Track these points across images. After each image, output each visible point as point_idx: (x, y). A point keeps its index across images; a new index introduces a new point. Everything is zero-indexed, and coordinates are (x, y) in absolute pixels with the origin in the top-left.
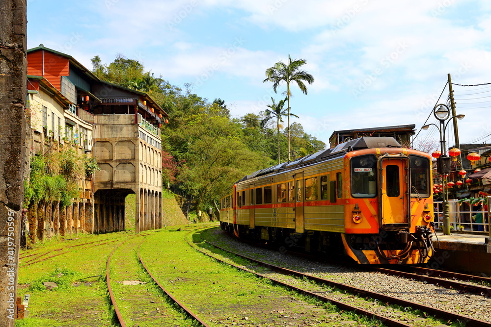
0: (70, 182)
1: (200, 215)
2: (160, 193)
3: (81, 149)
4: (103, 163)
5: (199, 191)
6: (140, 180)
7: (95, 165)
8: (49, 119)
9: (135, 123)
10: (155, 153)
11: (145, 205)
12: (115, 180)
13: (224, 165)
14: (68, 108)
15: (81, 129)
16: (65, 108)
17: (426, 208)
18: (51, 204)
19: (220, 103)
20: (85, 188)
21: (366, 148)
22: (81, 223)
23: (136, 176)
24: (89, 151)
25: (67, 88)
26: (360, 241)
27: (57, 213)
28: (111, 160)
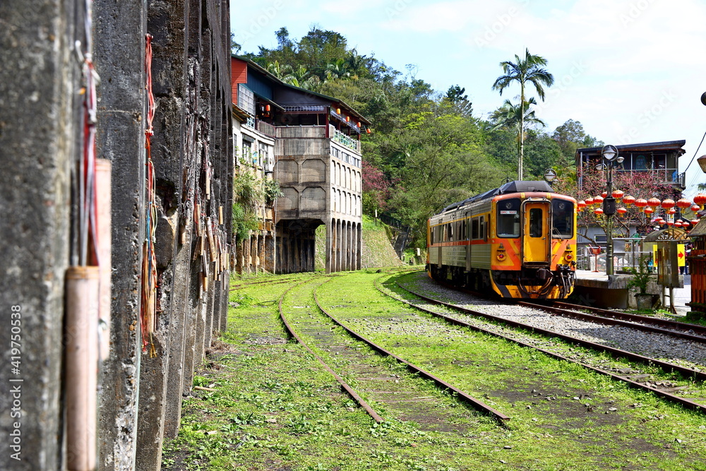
0: (248, 211)
1: (419, 254)
2: (359, 224)
3: (261, 170)
4: (288, 186)
5: (418, 220)
6: (332, 208)
7: (277, 190)
9: (326, 138)
10: (353, 173)
11: (338, 239)
12: (302, 207)
13: (454, 185)
14: (245, 122)
15: (261, 145)
16: (241, 123)
17: (568, 248)
19: (459, 91)
20: (265, 218)
21: (516, 192)
22: (261, 261)
23: (327, 203)
24: (270, 172)
25: (244, 98)
26: (506, 277)
28: (297, 183)
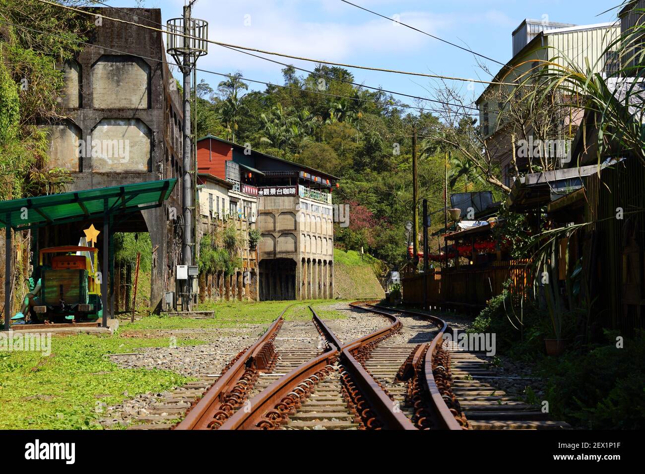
0: (234, 253)
2: (330, 261)
3: (245, 221)
4: (267, 234)
6: (302, 250)
7: (258, 236)
8: (215, 203)
9: (296, 195)
11: (310, 274)
12: (278, 250)
14: (231, 189)
15: (245, 203)
16: (228, 189)
18: (217, 273)
20: (250, 258)
22: (246, 291)
23: (298, 246)
24: (253, 223)
27: (222, 281)
28: (274, 230)
